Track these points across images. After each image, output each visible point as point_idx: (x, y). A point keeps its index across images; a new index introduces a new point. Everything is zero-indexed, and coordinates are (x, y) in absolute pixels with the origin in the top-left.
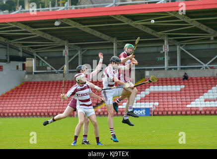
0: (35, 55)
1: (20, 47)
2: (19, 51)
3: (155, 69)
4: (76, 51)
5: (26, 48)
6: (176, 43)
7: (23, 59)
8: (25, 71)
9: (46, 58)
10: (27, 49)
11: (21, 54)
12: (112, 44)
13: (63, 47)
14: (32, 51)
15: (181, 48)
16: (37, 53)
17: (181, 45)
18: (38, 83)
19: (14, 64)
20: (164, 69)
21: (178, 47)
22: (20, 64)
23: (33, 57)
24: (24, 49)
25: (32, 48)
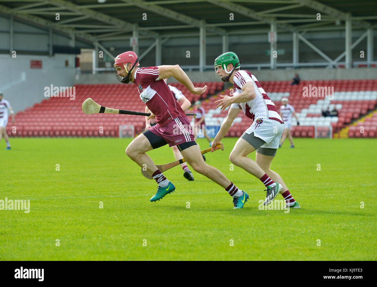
0: (97, 44)
1: (72, 34)
2: (70, 38)
3: (262, 68)
4: (153, 40)
5: (82, 34)
6: (291, 29)
7: (76, 51)
8: (79, 69)
9: (112, 49)
10: (82, 36)
11: (72, 44)
12: (197, 30)
13: (130, 33)
14: (91, 38)
15: (301, 37)
16: (100, 42)
17: (300, 32)
18: (92, 86)
19: (61, 58)
20: (268, 68)
21: (295, 35)
22: (71, 58)
23: (92, 47)
24: (78, 35)
25: (92, 34)
